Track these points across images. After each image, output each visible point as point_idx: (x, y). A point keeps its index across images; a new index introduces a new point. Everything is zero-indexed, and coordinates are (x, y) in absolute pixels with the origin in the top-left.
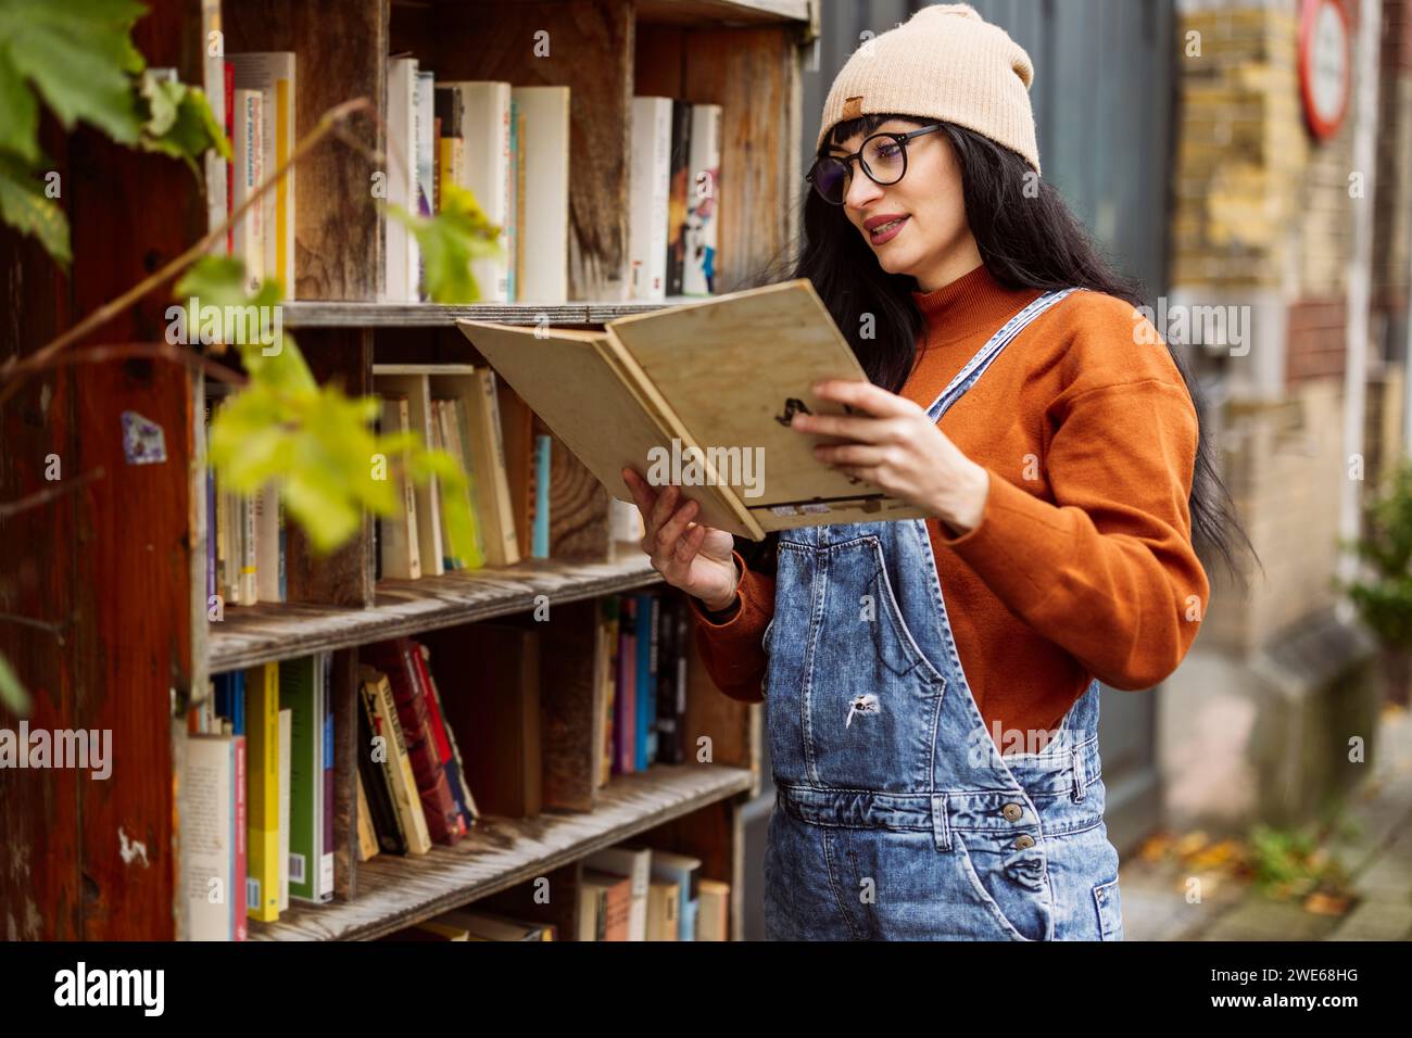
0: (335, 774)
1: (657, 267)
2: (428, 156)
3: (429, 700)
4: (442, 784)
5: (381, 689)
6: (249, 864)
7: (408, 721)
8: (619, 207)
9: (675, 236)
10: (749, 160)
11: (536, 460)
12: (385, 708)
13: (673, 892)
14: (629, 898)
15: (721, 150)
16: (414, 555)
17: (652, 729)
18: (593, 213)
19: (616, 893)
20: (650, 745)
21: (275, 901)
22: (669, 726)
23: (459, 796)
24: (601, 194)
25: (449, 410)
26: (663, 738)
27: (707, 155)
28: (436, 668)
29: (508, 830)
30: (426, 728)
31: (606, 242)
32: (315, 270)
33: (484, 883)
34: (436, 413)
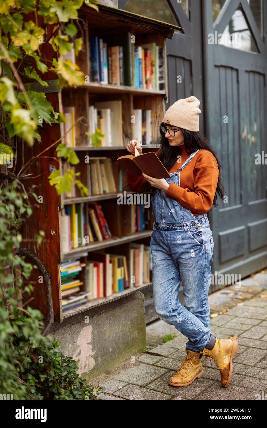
0: (85, 225)
1: (140, 139)
2: (96, 122)
3: (101, 215)
4: (104, 229)
5: (92, 212)
6: (71, 238)
7: (97, 218)
8: (131, 129)
9: (143, 134)
10: (157, 120)
11: (119, 174)
12: (93, 215)
13: (148, 252)
14: (140, 252)
15: (152, 118)
16: (97, 190)
17: (144, 223)
18: (127, 130)
19: (137, 251)
20: (143, 226)
21: (76, 244)
22: (147, 223)
23: (107, 231)
24: (128, 127)
25: (103, 166)
26: (146, 225)
27: (149, 119)
28: (103, 209)
29: (116, 238)
30: (101, 219)
31: (129, 135)
32: (78, 142)
33: (111, 244)
34: (101, 166)
